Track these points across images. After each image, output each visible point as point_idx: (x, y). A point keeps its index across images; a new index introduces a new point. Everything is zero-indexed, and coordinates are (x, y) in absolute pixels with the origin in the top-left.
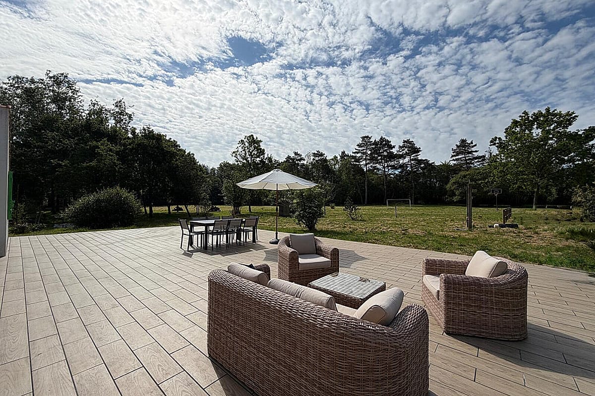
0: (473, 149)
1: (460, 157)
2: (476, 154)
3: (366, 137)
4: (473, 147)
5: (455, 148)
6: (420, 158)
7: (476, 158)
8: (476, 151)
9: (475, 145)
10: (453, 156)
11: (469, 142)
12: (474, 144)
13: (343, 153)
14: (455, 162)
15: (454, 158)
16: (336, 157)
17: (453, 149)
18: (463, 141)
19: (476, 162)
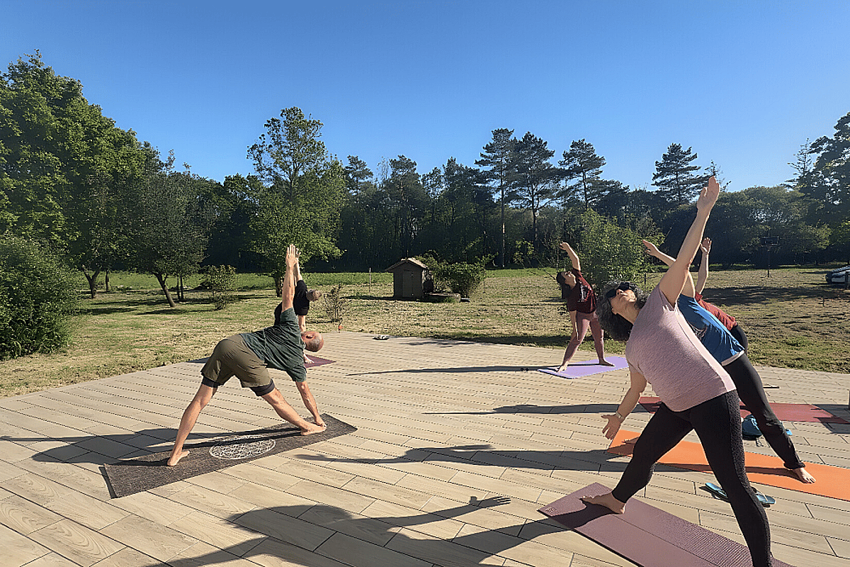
0: (691, 164)
1: (669, 178)
2: (694, 174)
3: (502, 131)
4: (690, 159)
5: (661, 160)
6: (602, 177)
7: (694, 181)
8: (694, 168)
9: (695, 156)
10: (656, 176)
11: (684, 149)
12: (692, 155)
13: (451, 162)
14: (658, 188)
15: (658, 180)
16: (436, 171)
17: (657, 162)
18: (675, 148)
19: (693, 189)
